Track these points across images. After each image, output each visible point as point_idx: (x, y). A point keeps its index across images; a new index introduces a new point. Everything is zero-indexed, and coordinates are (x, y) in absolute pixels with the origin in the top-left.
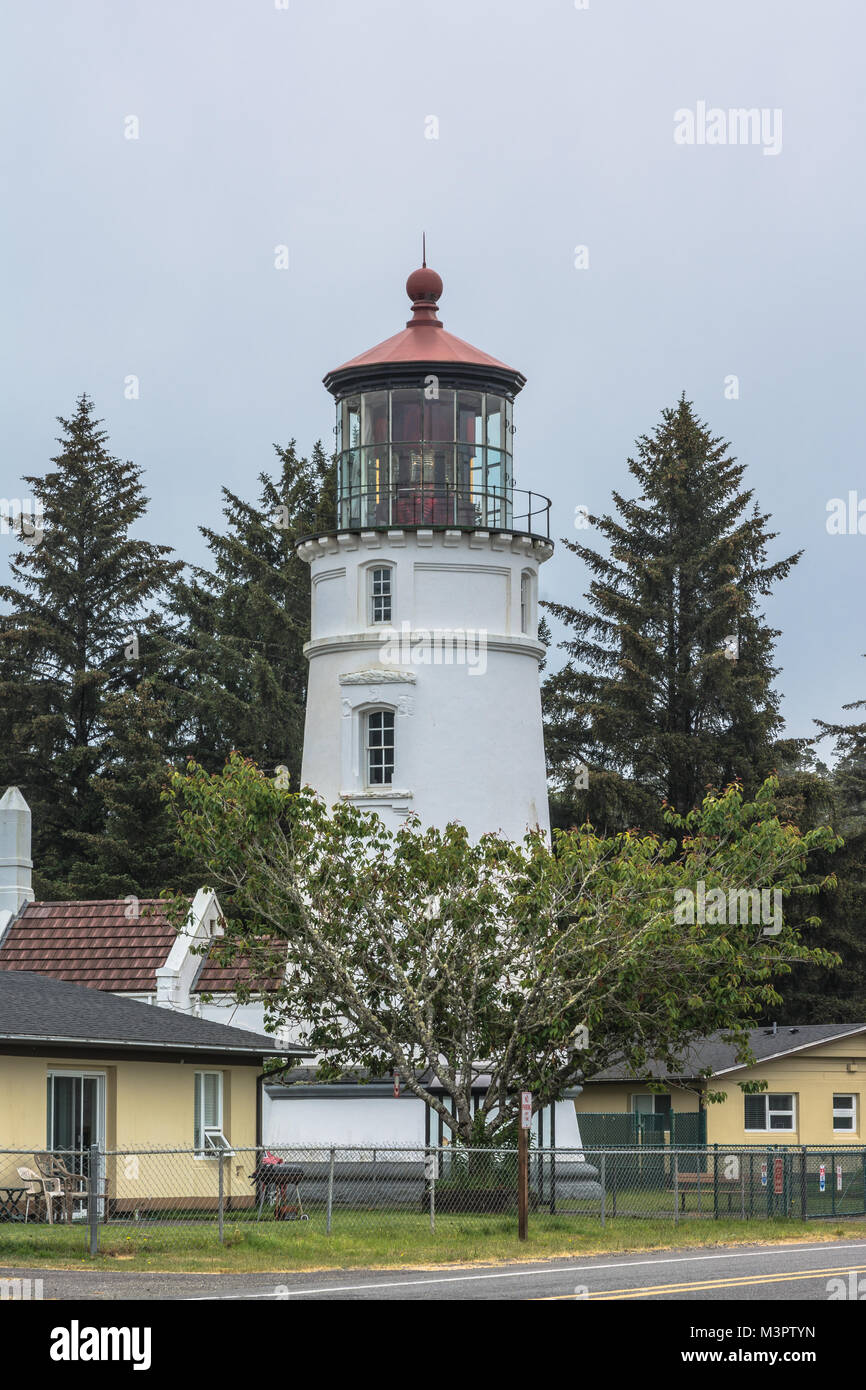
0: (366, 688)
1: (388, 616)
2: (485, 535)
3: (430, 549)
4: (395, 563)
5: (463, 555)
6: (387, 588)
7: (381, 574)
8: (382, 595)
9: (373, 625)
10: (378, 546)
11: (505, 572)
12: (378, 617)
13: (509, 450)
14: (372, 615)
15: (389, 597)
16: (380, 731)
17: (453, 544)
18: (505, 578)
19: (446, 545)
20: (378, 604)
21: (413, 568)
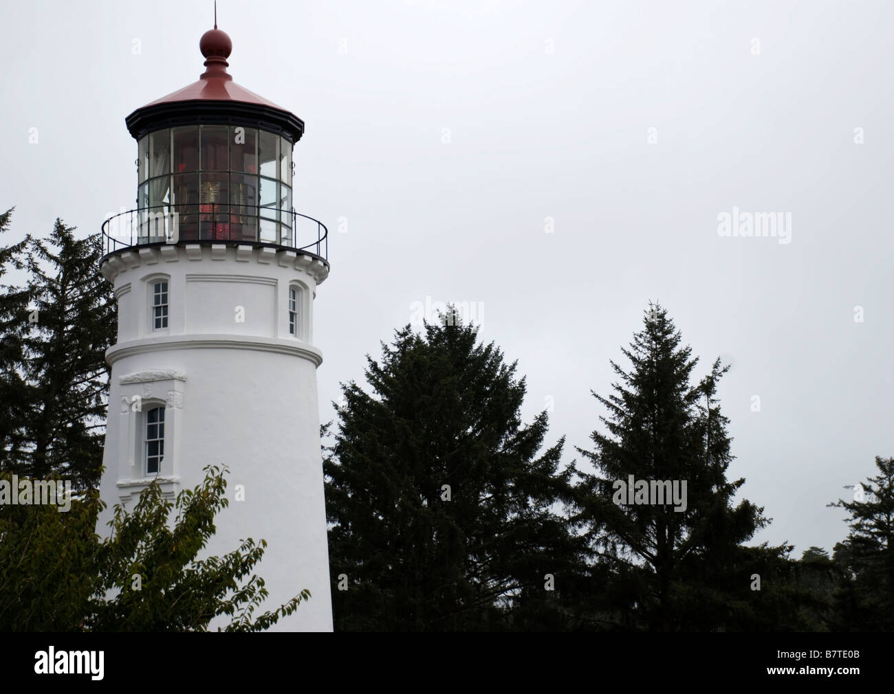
0: (141, 386)
1: (165, 323)
3: (201, 263)
4: (170, 276)
5: (230, 267)
6: (165, 299)
7: (161, 287)
8: (161, 305)
9: (153, 331)
10: (155, 262)
11: (274, 283)
12: (158, 326)
13: (285, 179)
14: (152, 323)
15: (167, 306)
16: (157, 425)
17: (219, 257)
18: (273, 288)
20: (158, 314)
21: (185, 278)
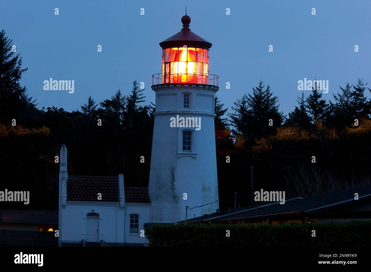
1: (188, 107)
2: (208, 87)
4: (191, 93)
6: (188, 99)
7: (187, 96)
10: (187, 88)
14: (183, 106)
15: (188, 102)
19: (204, 89)
20: (185, 103)
21: (196, 95)
